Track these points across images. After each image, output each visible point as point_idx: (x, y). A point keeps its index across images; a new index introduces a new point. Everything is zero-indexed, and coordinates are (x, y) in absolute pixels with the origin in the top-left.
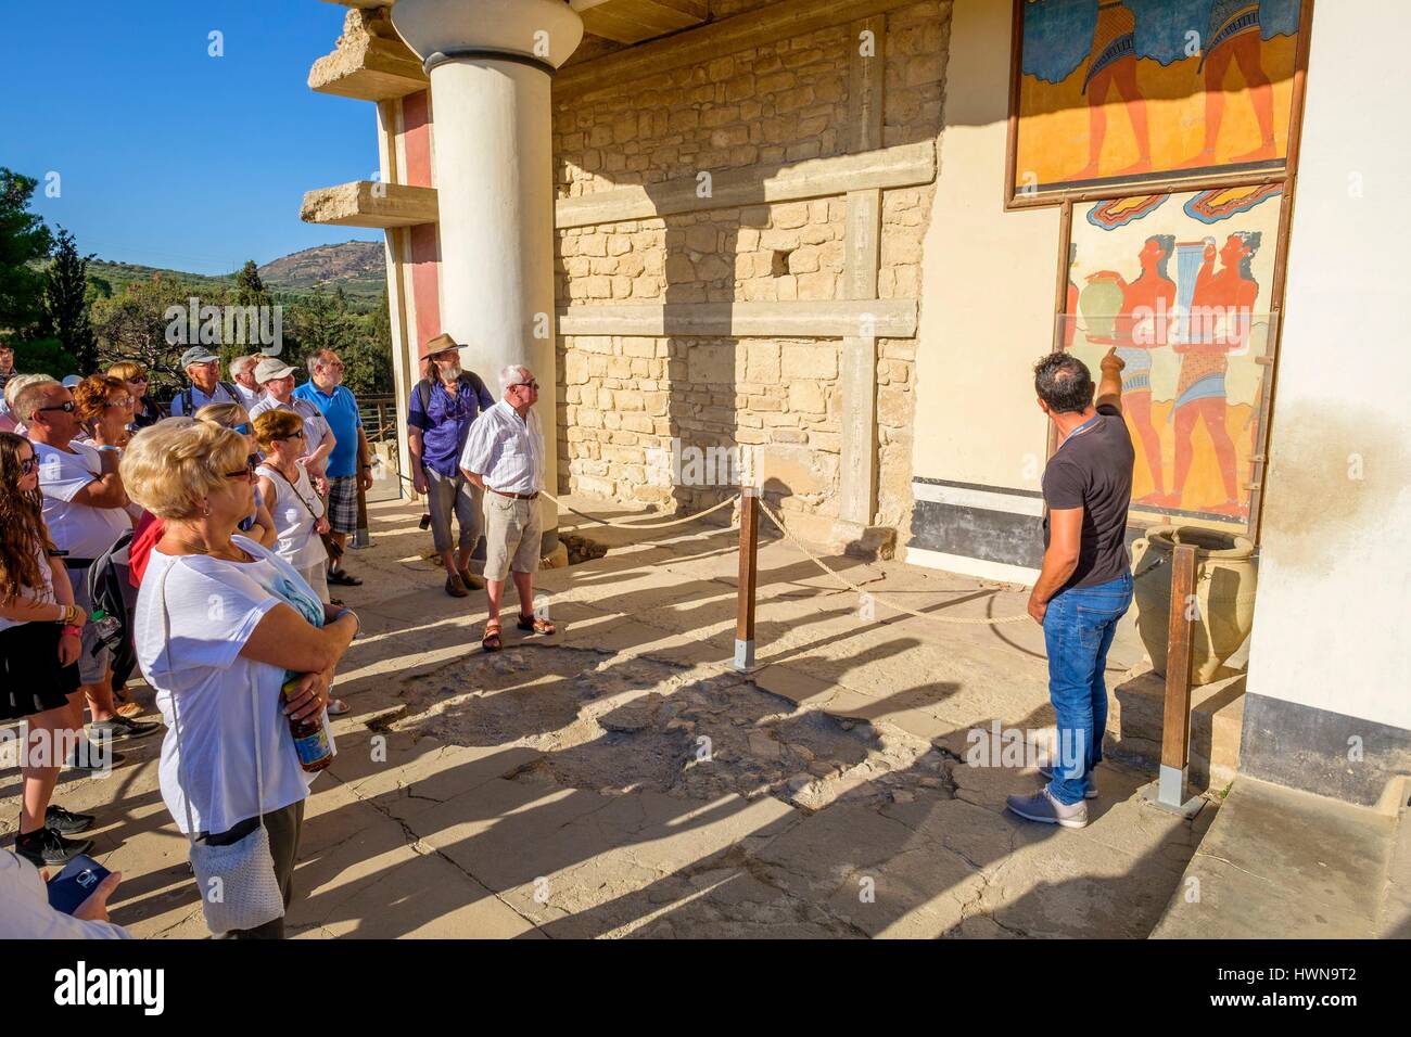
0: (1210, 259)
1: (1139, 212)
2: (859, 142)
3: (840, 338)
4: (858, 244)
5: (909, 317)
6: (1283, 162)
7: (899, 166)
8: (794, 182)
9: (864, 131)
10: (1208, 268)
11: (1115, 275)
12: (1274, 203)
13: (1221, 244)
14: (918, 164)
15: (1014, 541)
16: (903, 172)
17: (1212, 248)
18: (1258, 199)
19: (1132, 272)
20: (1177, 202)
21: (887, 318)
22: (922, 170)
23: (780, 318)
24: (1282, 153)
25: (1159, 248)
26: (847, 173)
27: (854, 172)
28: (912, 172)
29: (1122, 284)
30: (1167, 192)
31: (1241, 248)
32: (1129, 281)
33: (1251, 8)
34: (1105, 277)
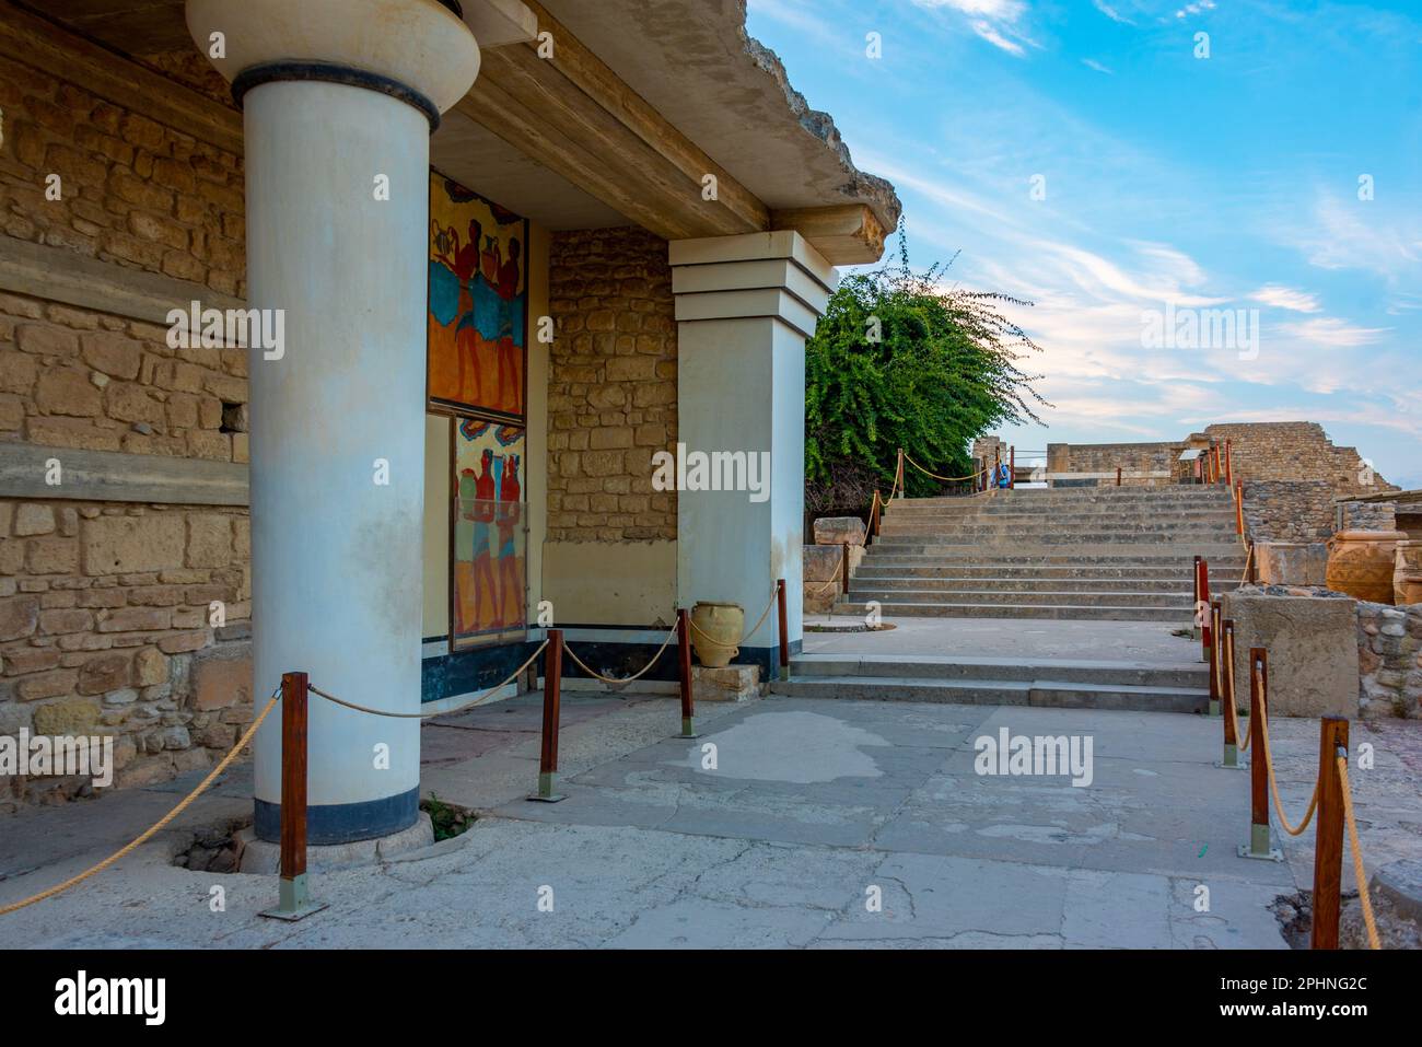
0: (505, 469)
1: (480, 431)
10: (504, 474)
11: (473, 472)
12: (522, 438)
13: (508, 460)
15: (434, 680)
17: (505, 461)
18: (517, 438)
19: (479, 473)
20: (492, 430)
23: (242, 484)
25: (487, 456)
29: (475, 478)
30: (490, 422)
31: (514, 462)
32: (478, 477)
33: (509, 325)
34: (469, 472)
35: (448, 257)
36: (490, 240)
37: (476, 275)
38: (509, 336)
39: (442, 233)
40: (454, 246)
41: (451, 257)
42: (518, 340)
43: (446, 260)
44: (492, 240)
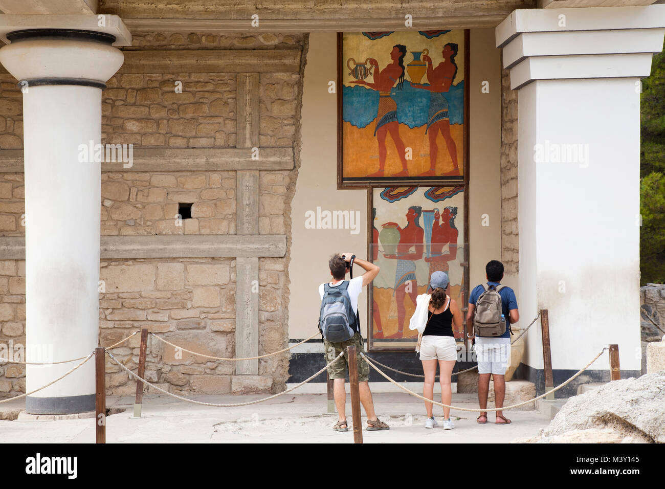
0: (437, 218)
1: (405, 195)
2: (244, 142)
3: (235, 258)
4: (246, 202)
5: (282, 246)
6: (462, 178)
7: (272, 159)
8: (198, 161)
9: (248, 136)
10: (437, 223)
11: (396, 224)
12: (461, 195)
13: (441, 212)
14: (284, 159)
16: (274, 163)
17: (438, 213)
18: (455, 193)
19: (403, 223)
20: (421, 192)
21: (267, 246)
22: (286, 163)
23: (188, 246)
24: (461, 174)
25: (414, 213)
26: (237, 159)
27: (242, 160)
28: (280, 163)
29: (399, 229)
30: (417, 186)
31: (450, 214)
32: (402, 227)
33: (445, 110)
34: (391, 225)
35: (366, 80)
36: (416, 55)
37: (400, 84)
38: (444, 119)
39: (358, 65)
40: (372, 71)
41: (370, 79)
42: (458, 118)
43: (365, 83)
44: (420, 53)
